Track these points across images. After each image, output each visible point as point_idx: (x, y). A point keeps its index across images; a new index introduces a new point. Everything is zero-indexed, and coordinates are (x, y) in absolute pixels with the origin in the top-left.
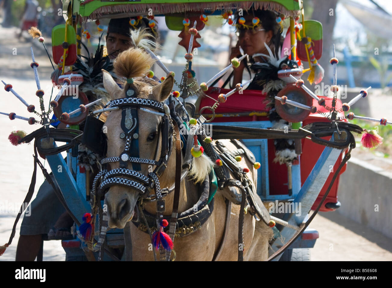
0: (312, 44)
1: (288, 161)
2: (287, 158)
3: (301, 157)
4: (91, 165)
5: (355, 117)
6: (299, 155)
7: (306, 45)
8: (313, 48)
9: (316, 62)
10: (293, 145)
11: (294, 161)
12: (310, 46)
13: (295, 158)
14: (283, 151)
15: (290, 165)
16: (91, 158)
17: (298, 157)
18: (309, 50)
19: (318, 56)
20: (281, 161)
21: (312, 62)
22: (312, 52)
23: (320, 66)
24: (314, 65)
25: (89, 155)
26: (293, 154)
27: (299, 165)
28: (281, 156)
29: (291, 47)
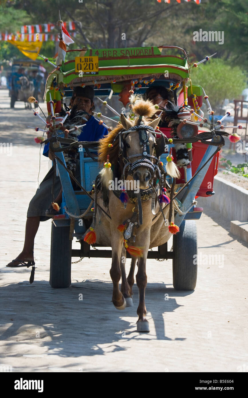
0: (196, 98)
1: (184, 165)
2: (184, 163)
3: (191, 163)
4: (71, 170)
5: (224, 127)
6: (191, 162)
7: (193, 99)
8: (197, 100)
9: (199, 109)
10: (187, 156)
11: (188, 166)
12: (195, 99)
13: (188, 164)
14: (181, 160)
15: (186, 168)
16: (71, 166)
17: (190, 163)
18: (195, 102)
19: (200, 105)
20: (180, 166)
21: (197, 109)
22: (197, 103)
23: (201, 111)
24: (198, 110)
25: (70, 164)
26: (188, 162)
27: (191, 168)
28: (180, 163)
29: (184, 101)
